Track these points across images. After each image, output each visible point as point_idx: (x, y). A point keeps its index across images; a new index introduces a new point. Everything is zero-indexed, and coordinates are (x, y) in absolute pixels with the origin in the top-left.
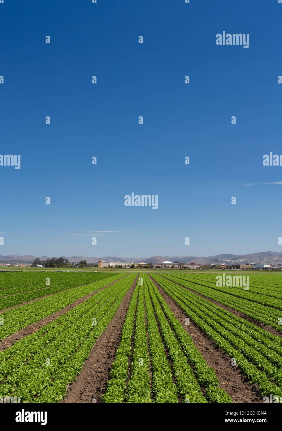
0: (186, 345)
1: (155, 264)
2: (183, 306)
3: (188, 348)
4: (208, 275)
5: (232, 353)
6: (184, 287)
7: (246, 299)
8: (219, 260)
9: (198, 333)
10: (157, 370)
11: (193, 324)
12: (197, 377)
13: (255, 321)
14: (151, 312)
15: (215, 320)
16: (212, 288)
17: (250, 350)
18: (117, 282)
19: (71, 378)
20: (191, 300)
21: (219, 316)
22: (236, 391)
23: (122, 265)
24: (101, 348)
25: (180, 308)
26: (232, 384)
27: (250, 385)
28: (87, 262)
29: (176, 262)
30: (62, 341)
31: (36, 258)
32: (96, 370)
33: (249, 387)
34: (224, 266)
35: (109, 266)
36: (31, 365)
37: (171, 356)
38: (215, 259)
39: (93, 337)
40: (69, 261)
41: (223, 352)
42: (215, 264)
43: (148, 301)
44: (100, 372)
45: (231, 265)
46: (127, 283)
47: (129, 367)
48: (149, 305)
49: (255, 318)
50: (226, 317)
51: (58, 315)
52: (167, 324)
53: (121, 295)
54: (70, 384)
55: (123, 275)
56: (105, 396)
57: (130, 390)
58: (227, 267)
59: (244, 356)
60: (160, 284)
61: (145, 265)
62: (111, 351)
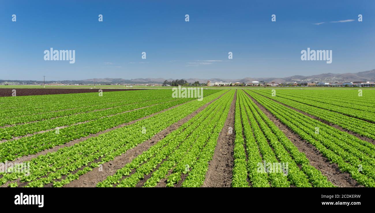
0: (281, 137)
1: (247, 83)
2: (272, 111)
3: (283, 139)
4: (285, 90)
5: (314, 143)
6: (270, 99)
7: (316, 107)
8: (292, 80)
9: (287, 130)
10: (265, 154)
11: (282, 124)
12: (293, 158)
13: (325, 122)
14: (251, 116)
15: (297, 121)
16: (290, 99)
17: (327, 141)
18: (223, 96)
19: (209, 158)
20: (277, 107)
21: (299, 118)
22: (321, 168)
23: (223, 84)
24: (222, 139)
25: (271, 113)
26: (317, 163)
27: (330, 164)
28: (200, 83)
29: (261, 82)
30: (197, 134)
31: (165, 80)
32: (223, 153)
33: (330, 165)
34: (295, 84)
35: (215, 85)
36: (181, 149)
37: (272, 145)
38: (289, 79)
39: (217, 132)
40: (188, 81)
41: (308, 142)
42: (289, 83)
43: (248, 108)
44: (225, 155)
45: (301, 83)
46: (230, 96)
47: (245, 151)
48: (249, 111)
49: (325, 120)
50: (305, 119)
51: (189, 117)
52: (264, 123)
53: (228, 104)
54: (209, 162)
55: (226, 91)
56: (235, 169)
57: (251, 166)
58: (298, 85)
59: (323, 145)
60: (253, 97)
61: (240, 84)
62: (229, 141)
